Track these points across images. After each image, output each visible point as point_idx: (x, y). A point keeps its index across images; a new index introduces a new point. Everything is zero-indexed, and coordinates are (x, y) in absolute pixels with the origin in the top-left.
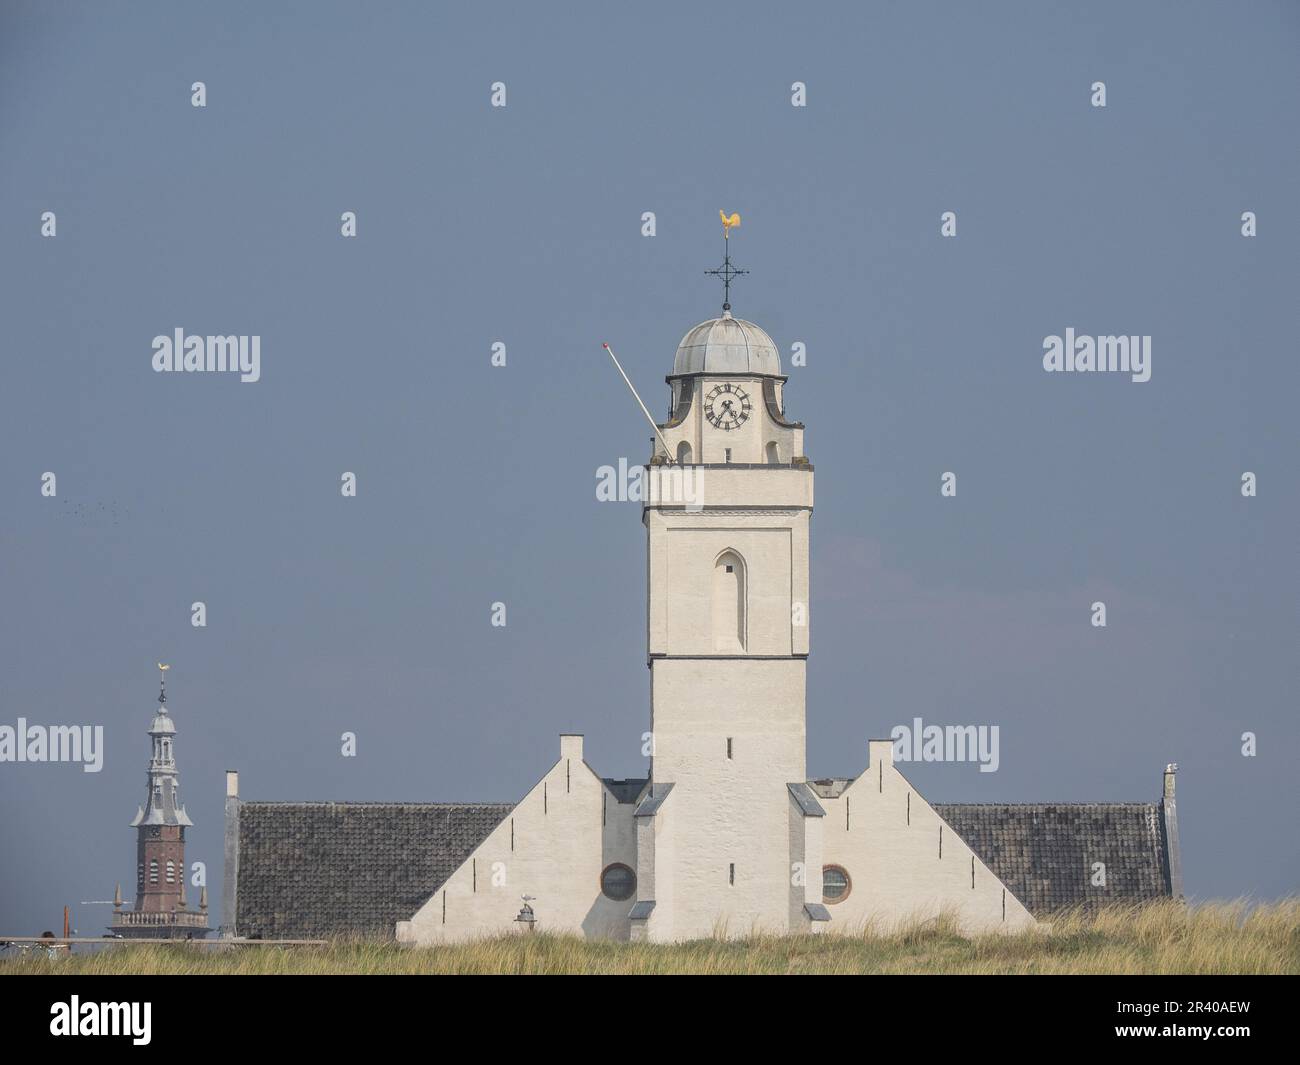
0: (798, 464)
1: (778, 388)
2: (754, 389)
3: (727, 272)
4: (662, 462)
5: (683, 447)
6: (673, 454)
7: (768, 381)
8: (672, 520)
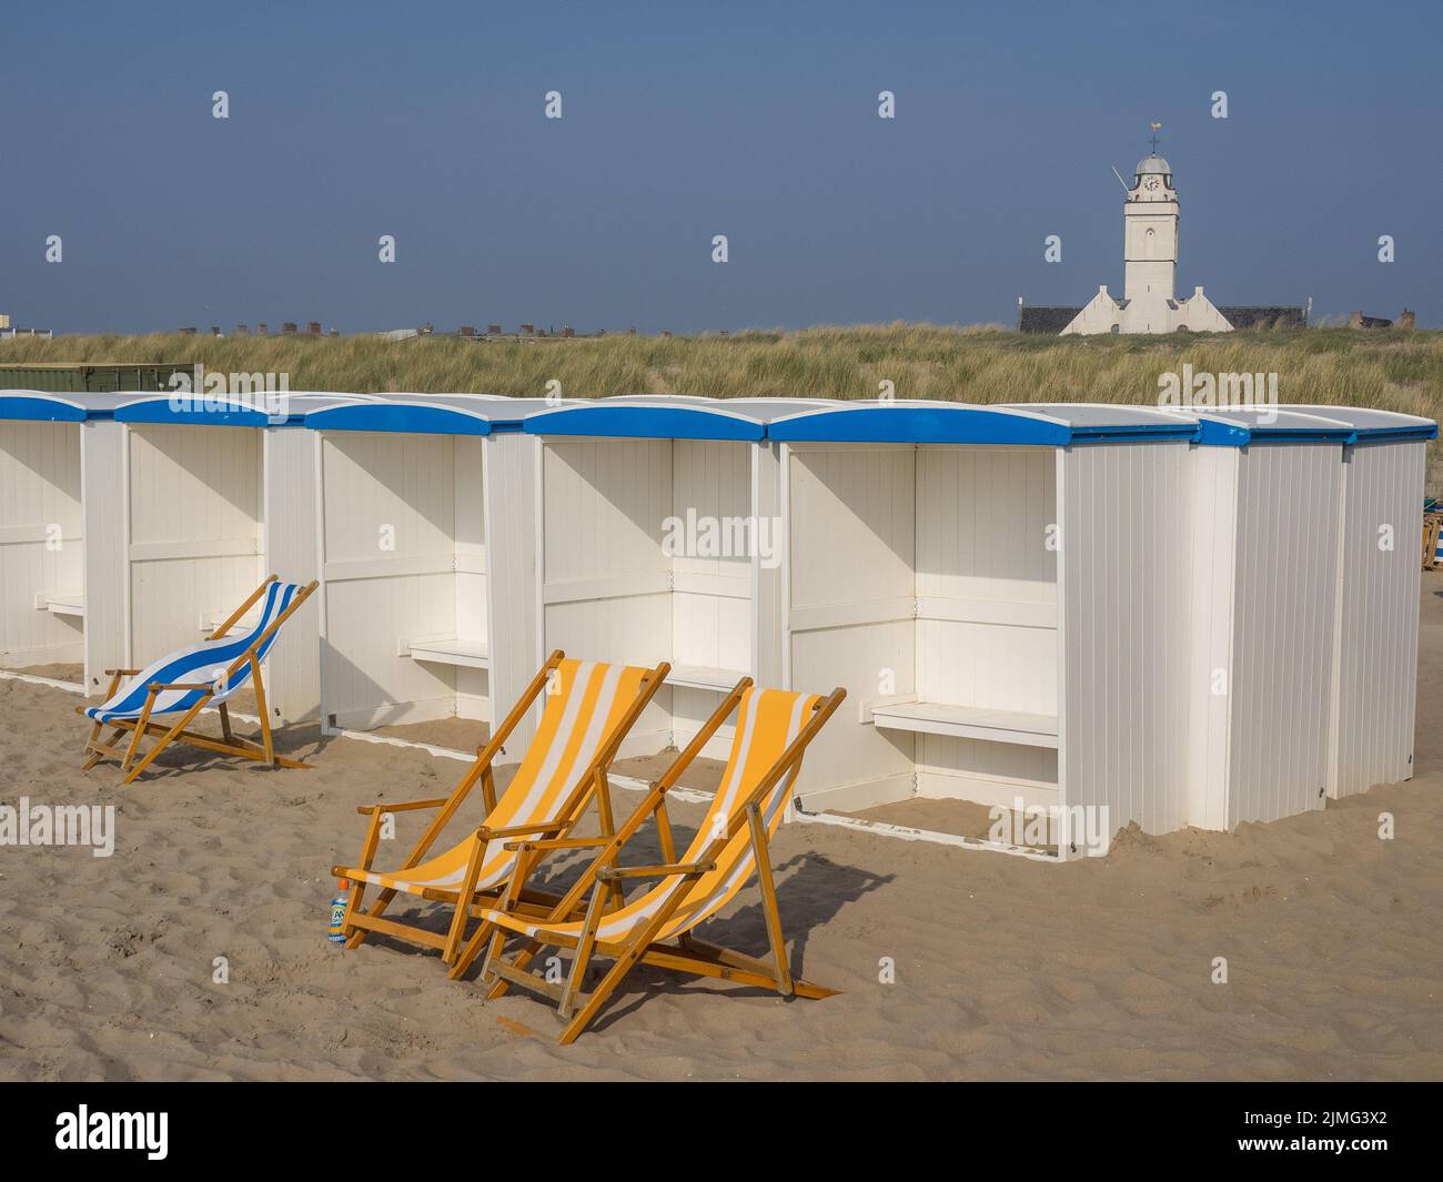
0: (1173, 201)
1: (1168, 178)
2: (1160, 178)
3: (1154, 142)
4: (1130, 202)
5: (1137, 196)
6: (1134, 199)
7: (1165, 176)
8: (1132, 218)
